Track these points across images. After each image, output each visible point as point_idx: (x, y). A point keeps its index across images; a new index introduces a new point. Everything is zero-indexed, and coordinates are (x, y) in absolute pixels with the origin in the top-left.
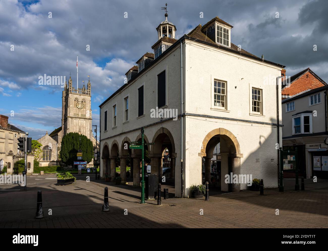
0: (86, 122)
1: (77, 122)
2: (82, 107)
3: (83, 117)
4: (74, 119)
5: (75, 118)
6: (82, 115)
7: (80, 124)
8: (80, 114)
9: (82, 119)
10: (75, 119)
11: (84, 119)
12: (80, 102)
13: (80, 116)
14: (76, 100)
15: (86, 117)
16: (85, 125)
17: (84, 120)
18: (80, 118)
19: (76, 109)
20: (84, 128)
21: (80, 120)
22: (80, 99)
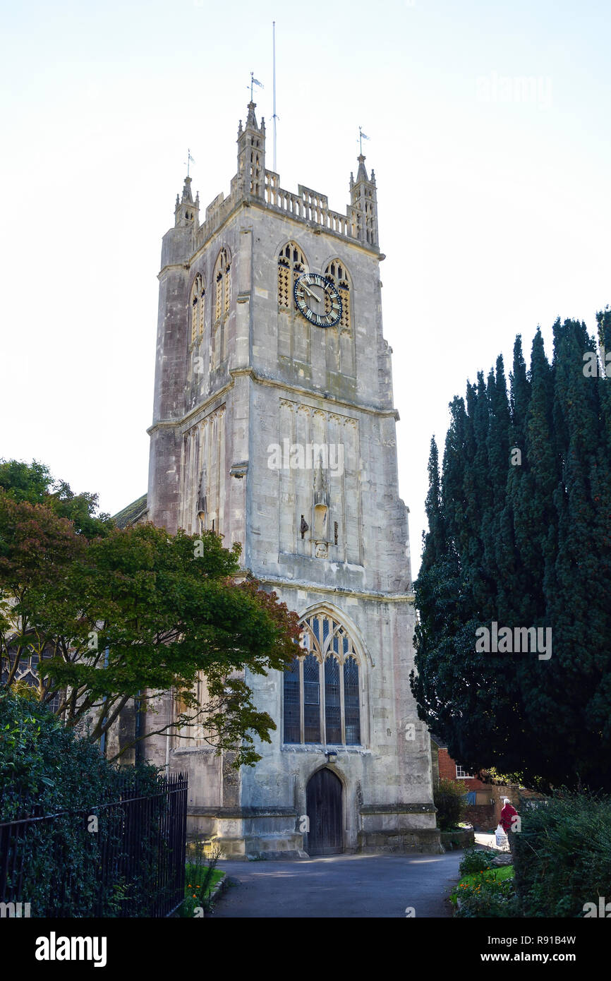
0: (361, 434)
1: (298, 424)
2: (334, 315)
3: (339, 393)
4: (278, 394)
5: (289, 387)
6: (328, 373)
7: (319, 440)
8: (318, 363)
9: (334, 409)
10: (288, 396)
11: (351, 405)
12: (319, 282)
13: (319, 378)
14: (292, 263)
15: (356, 390)
16: (351, 454)
17: (343, 411)
18: (320, 396)
19: (288, 323)
20: (351, 474)
21: (317, 410)
22: (317, 261)
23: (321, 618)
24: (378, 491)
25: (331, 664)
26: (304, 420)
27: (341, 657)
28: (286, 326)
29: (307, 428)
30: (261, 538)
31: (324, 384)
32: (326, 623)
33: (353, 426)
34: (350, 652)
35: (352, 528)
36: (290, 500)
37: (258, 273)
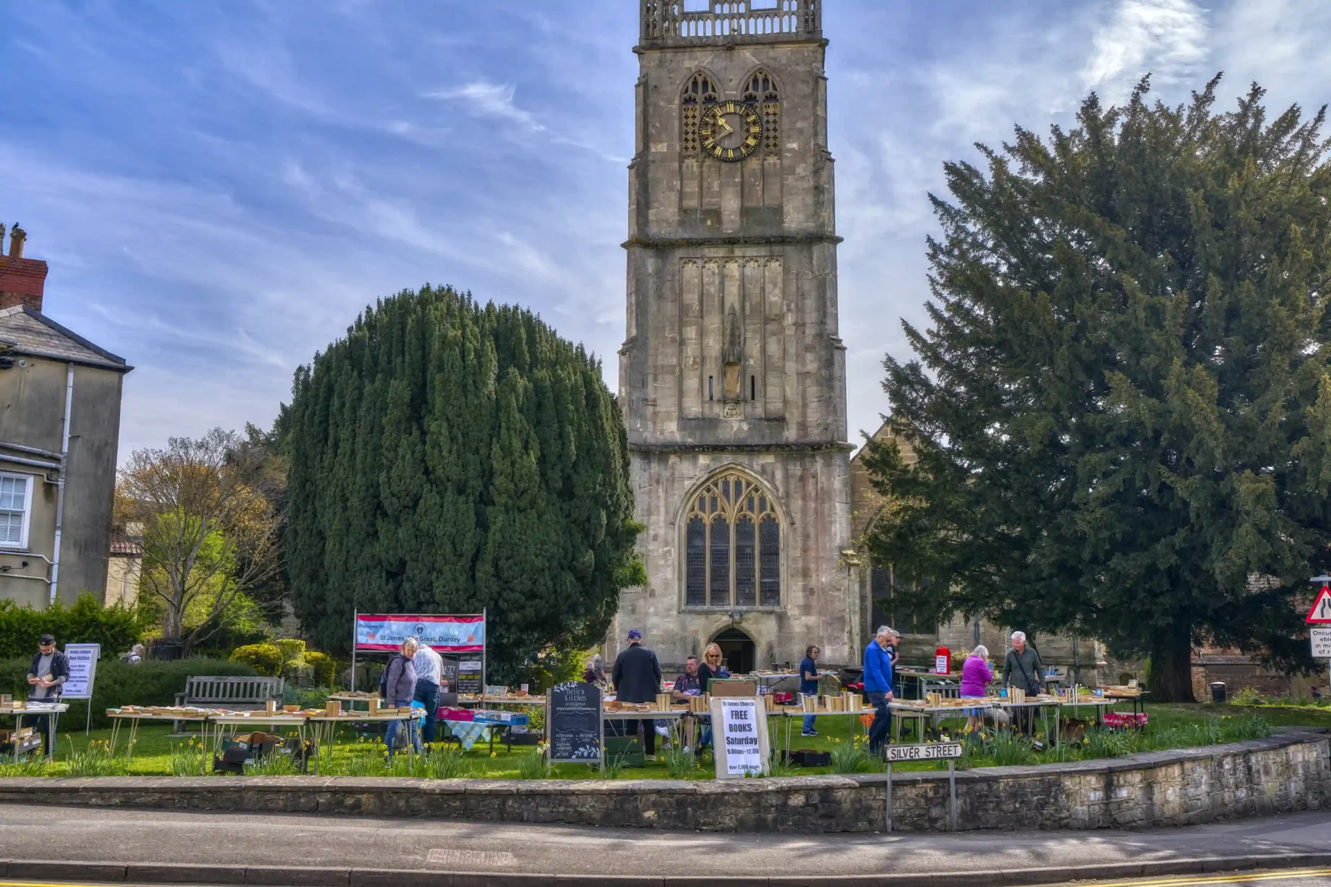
0: (786, 271)
1: (706, 280)
2: (751, 142)
3: (758, 231)
4: (680, 253)
5: (690, 243)
6: (745, 212)
7: (733, 290)
8: (730, 205)
9: (751, 251)
10: (691, 252)
11: (768, 242)
12: (731, 108)
13: (731, 222)
14: (700, 97)
15: (782, 221)
16: (774, 296)
17: (763, 251)
18: (731, 242)
19: (695, 169)
20: (774, 320)
21: (729, 259)
22: (731, 84)
23: (732, 479)
24: (807, 332)
25: (744, 527)
26: (714, 273)
27: (756, 518)
28: (693, 173)
29: (717, 281)
30: (658, 409)
31: (737, 226)
32: (738, 484)
33: (777, 263)
34: (768, 511)
35: (772, 379)
36: (694, 362)
37: (654, 126)
